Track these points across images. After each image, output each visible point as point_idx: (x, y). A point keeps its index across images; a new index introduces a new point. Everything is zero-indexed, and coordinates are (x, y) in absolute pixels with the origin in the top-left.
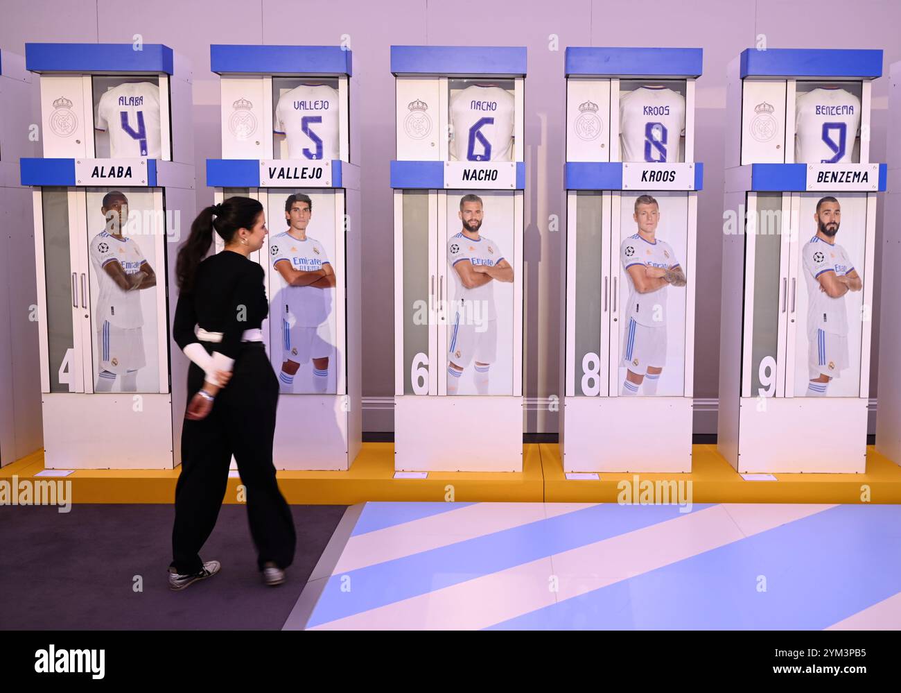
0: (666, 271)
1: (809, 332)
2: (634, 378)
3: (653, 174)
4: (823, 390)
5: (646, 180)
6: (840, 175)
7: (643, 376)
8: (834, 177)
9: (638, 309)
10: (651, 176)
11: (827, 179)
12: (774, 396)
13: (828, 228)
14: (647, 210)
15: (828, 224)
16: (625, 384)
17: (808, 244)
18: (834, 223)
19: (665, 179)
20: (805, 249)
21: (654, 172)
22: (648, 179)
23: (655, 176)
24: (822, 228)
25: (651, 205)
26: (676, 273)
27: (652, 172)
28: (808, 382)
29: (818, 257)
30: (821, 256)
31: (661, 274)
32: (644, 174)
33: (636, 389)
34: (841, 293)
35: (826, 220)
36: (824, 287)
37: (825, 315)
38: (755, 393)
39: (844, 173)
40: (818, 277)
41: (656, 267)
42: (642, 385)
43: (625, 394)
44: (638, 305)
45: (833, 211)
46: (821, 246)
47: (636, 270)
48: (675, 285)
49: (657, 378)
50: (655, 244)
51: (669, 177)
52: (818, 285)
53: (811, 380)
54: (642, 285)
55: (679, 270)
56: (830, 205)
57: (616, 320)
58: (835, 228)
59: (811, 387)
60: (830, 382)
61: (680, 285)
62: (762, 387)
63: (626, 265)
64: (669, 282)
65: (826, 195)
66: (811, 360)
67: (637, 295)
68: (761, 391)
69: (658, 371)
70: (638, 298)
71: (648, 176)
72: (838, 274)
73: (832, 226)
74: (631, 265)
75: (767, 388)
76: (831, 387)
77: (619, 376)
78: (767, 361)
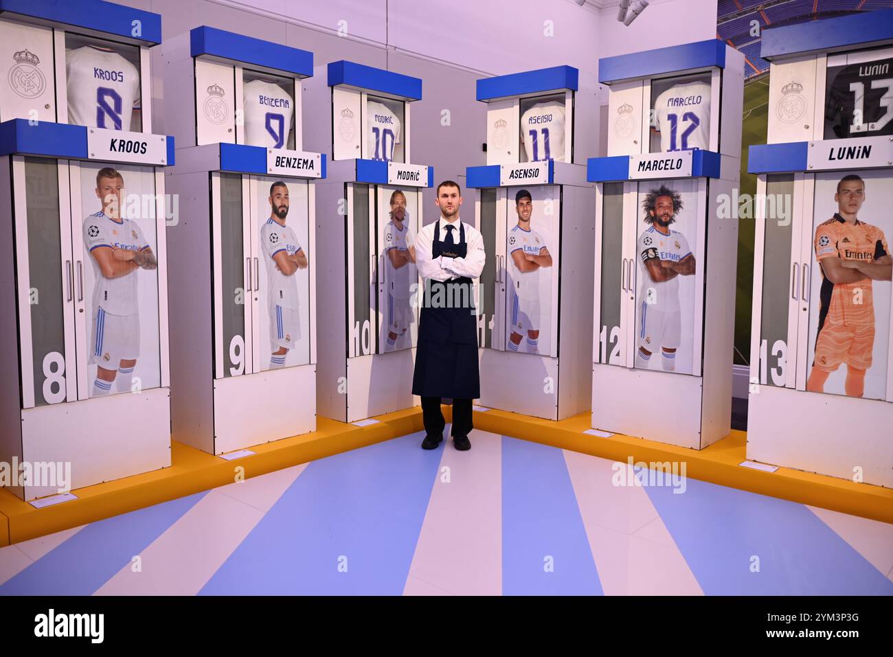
0: (135, 253)
1: (270, 309)
2: (106, 375)
3: (122, 143)
4: (281, 362)
5: (115, 150)
6: (293, 161)
7: (116, 371)
8: (289, 162)
9: (106, 296)
10: (120, 145)
11: (283, 164)
12: (244, 373)
13: (280, 211)
14: (111, 185)
15: (280, 207)
16: (96, 383)
17: (265, 225)
18: (285, 206)
19: (136, 150)
20: (263, 230)
21: (124, 142)
22: (117, 149)
23: (125, 146)
24: (275, 210)
25: (115, 179)
26: (147, 255)
27: (121, 141)
28: (271, 356)
29: (274, 238)
30: (275, 236)
31: (131, 257)
32: (113, 143)
33: (108, 387)
34: (292, 272)
35: (278, 203)
36: (279, 267)
37: (281, 292)
38: (227, 373)
39: (295, 159)
40: (274, 257)
41: (124, 249)
42: (115, 381)
43: (95, 395)
44: (106, 292)
45: (283, 195)
46: (275, 228)
47: (102, 253)
48: (145, 268)
49: (132, 371)
50: (122, 223)
51: (140, 148)
52: (274, 264)
53: (273, 354)
54: (110, 269)
55: (150, 252)
56: (281, 189)
57: (81, 311)
58: (286, 211)
59: (273, 360)
60: (288, 353)
61: (151, 268)
62: (233, 366)
63: (90, 247)
64: (139, 265)
65: (279, 180)
66: (272, 336)
67: (104, 281)
68: (232, 370)
69: (132, 363)
70: (107, 285)
71: (117, 145)
72: (289, 253)
73: (282, 209)
74: (96, 247)
75: (237, 367)
76: (289, 358)
77: (88, 374)
78: (237, 340)
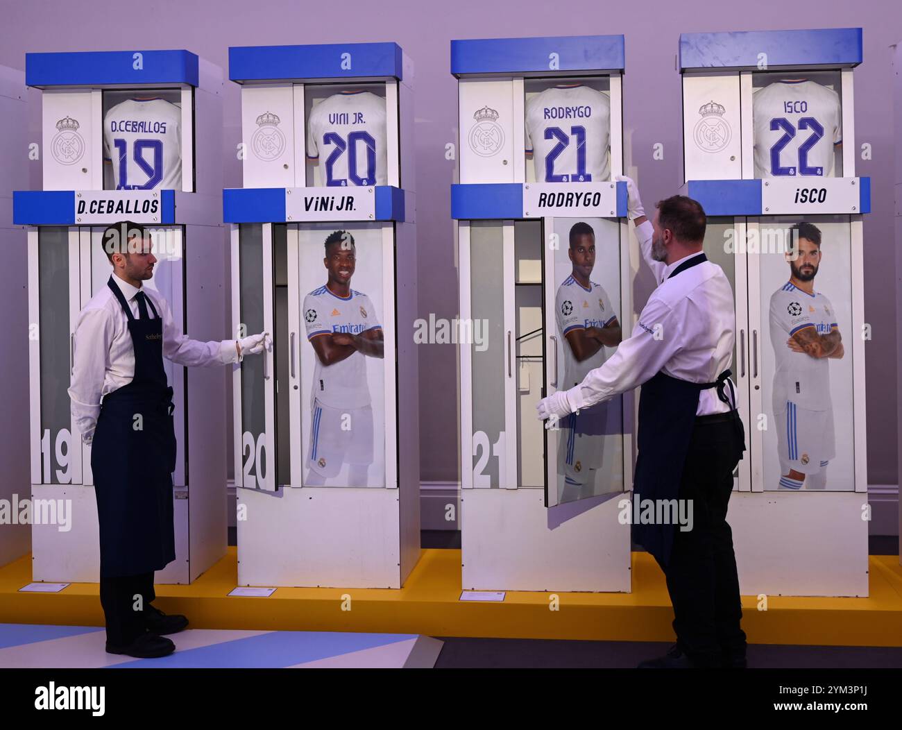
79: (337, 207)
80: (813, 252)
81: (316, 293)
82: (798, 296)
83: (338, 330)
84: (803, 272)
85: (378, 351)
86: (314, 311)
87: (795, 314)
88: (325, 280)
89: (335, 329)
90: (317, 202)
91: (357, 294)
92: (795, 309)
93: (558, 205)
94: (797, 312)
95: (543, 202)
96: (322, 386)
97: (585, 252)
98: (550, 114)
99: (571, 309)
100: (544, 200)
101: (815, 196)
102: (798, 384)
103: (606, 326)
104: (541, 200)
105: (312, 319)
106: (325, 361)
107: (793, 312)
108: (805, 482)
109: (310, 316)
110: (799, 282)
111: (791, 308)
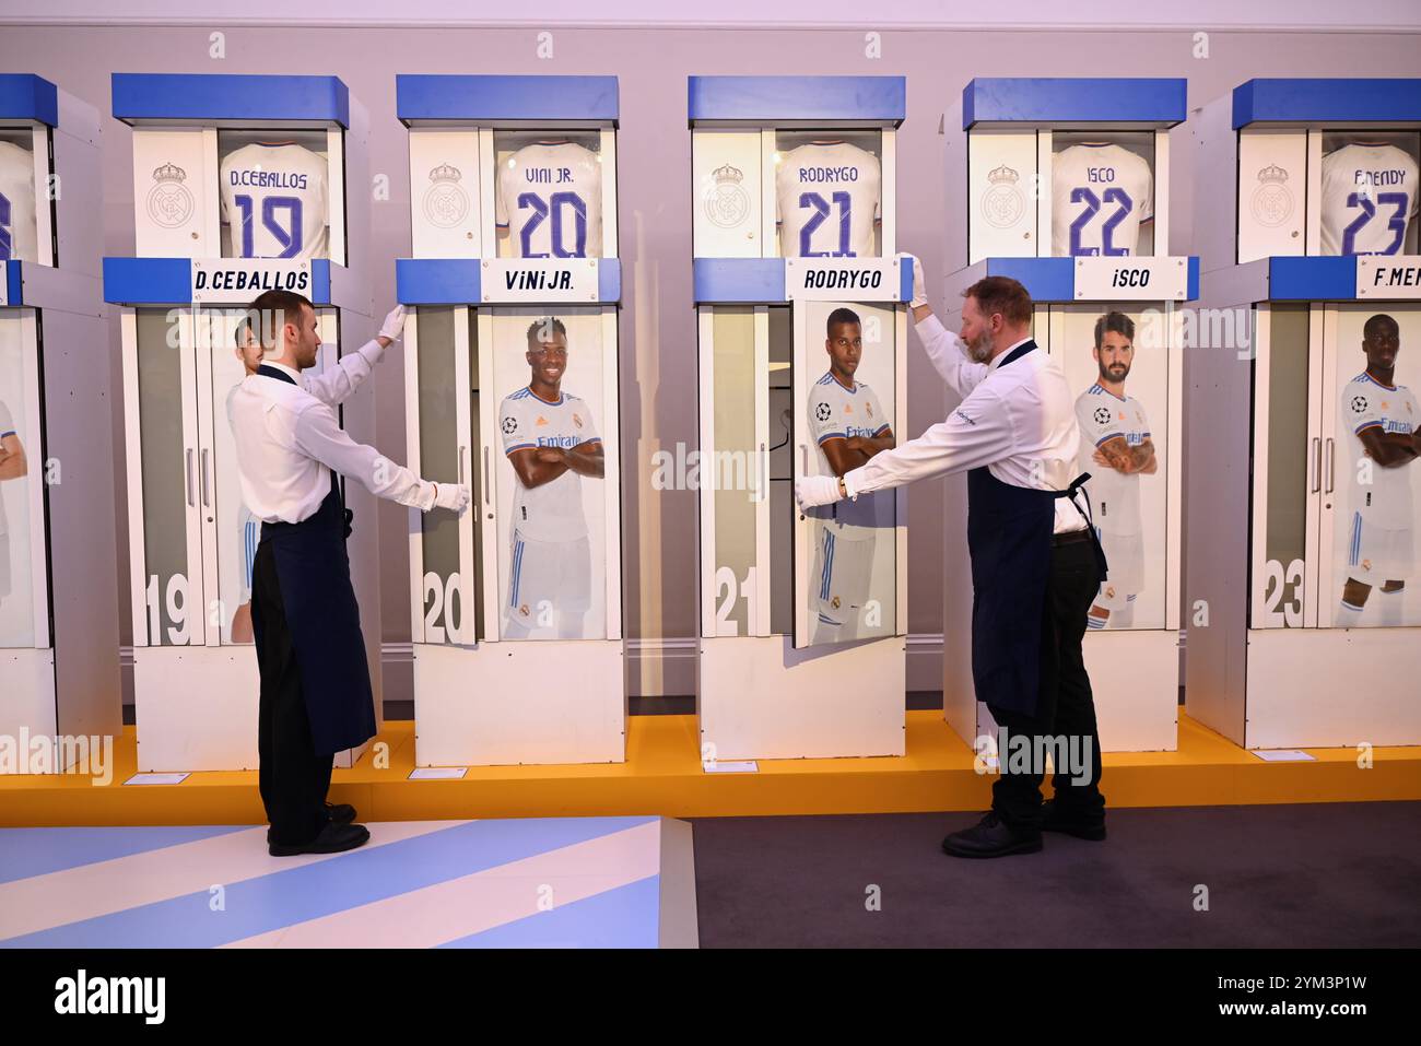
79: (549, 285)
80: (1125, 348)
81: (516, 396)
82: (1106, 400)
83: (545, 444)
84: (1113, 371)
85: (597, 470)
86: (514, 420)
87: (1102, 422)
88: (528, 380)
89: (540, 442)
90: (523, 278)
91: (570, 397)
92: (1102, 416)
93: (828, 286)
94: (1105, 419)
95: (810, 282)
96: (525, 514)
97: (848, 345)
98: (807, 176)
99: (829, 413)
100: (812, 279)
101: (1137, 278)
102: (1104, 504)
103: (875, 436)
104: (808, 279)
105: (511, 429)
106: (529, 483)
107: (1100, 419)
108: (1109, 620)
109: (508, 425)
110: (1109, 385)
111: (1098, 415)
